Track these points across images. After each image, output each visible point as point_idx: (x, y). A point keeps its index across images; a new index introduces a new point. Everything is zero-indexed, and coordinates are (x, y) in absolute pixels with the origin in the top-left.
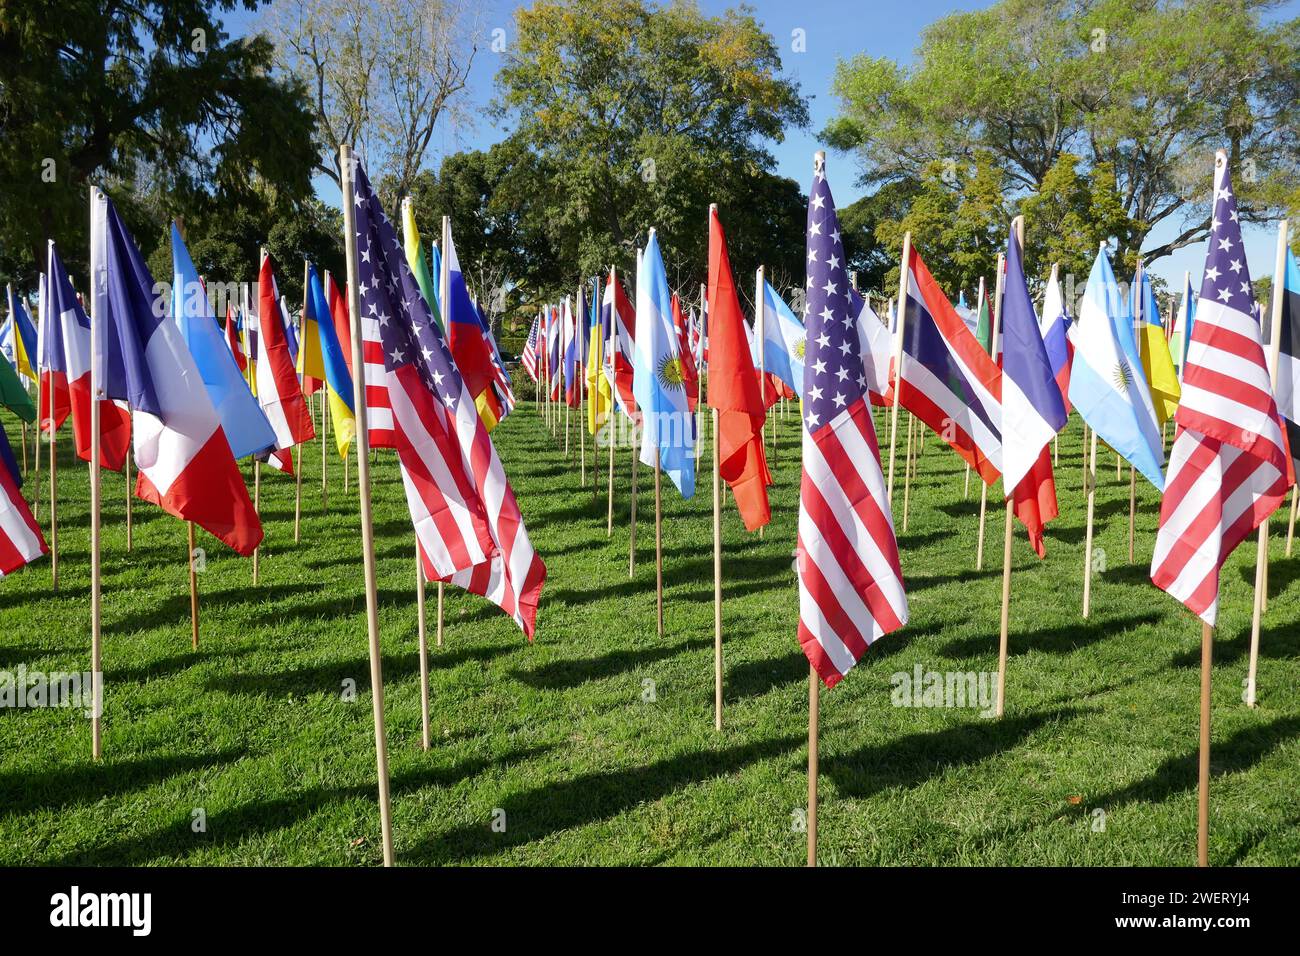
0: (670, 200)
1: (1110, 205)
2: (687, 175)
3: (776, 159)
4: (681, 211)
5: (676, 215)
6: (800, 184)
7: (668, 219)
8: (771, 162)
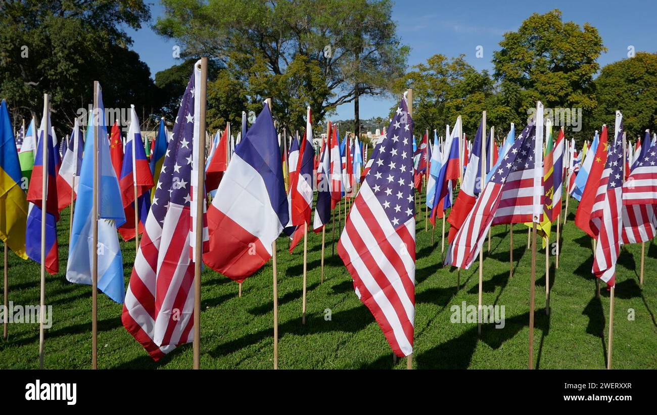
0: (68, 58)
1: (321, 82)
2: (81, 44)
3: (132, 39)
4: (76, 65)
5: (73, 68)
6: (139, 55)
7: (67, 70)
8: (129, 41)
